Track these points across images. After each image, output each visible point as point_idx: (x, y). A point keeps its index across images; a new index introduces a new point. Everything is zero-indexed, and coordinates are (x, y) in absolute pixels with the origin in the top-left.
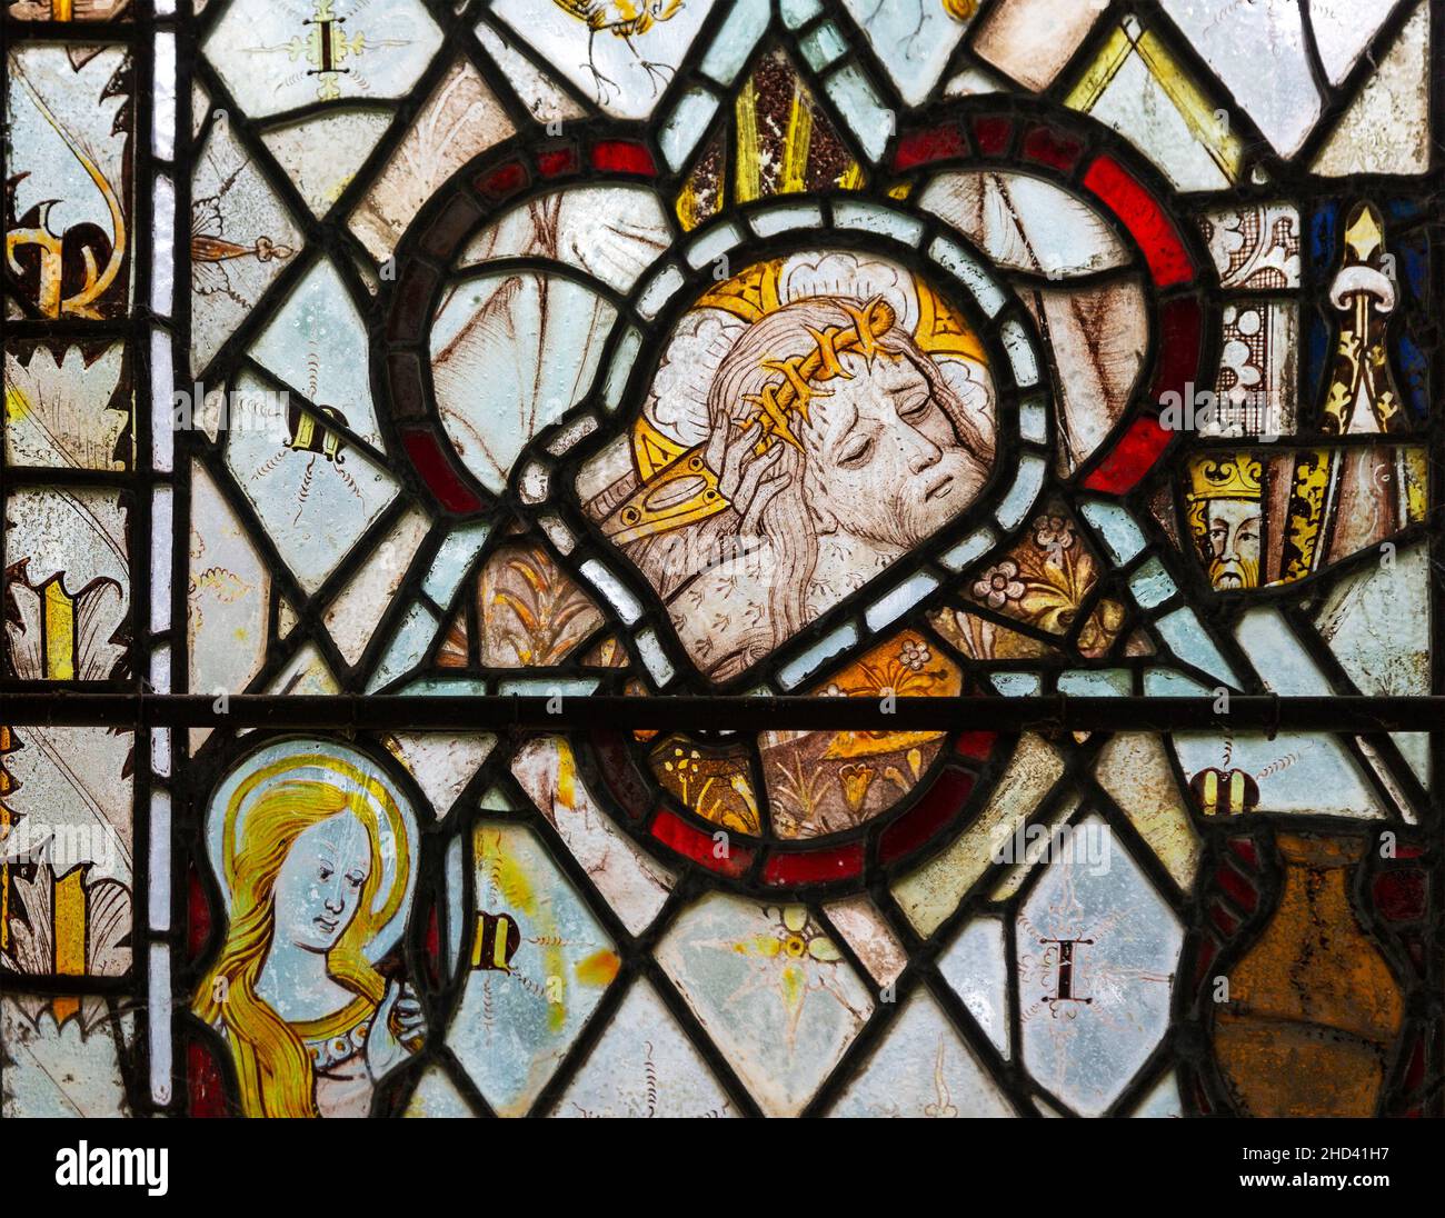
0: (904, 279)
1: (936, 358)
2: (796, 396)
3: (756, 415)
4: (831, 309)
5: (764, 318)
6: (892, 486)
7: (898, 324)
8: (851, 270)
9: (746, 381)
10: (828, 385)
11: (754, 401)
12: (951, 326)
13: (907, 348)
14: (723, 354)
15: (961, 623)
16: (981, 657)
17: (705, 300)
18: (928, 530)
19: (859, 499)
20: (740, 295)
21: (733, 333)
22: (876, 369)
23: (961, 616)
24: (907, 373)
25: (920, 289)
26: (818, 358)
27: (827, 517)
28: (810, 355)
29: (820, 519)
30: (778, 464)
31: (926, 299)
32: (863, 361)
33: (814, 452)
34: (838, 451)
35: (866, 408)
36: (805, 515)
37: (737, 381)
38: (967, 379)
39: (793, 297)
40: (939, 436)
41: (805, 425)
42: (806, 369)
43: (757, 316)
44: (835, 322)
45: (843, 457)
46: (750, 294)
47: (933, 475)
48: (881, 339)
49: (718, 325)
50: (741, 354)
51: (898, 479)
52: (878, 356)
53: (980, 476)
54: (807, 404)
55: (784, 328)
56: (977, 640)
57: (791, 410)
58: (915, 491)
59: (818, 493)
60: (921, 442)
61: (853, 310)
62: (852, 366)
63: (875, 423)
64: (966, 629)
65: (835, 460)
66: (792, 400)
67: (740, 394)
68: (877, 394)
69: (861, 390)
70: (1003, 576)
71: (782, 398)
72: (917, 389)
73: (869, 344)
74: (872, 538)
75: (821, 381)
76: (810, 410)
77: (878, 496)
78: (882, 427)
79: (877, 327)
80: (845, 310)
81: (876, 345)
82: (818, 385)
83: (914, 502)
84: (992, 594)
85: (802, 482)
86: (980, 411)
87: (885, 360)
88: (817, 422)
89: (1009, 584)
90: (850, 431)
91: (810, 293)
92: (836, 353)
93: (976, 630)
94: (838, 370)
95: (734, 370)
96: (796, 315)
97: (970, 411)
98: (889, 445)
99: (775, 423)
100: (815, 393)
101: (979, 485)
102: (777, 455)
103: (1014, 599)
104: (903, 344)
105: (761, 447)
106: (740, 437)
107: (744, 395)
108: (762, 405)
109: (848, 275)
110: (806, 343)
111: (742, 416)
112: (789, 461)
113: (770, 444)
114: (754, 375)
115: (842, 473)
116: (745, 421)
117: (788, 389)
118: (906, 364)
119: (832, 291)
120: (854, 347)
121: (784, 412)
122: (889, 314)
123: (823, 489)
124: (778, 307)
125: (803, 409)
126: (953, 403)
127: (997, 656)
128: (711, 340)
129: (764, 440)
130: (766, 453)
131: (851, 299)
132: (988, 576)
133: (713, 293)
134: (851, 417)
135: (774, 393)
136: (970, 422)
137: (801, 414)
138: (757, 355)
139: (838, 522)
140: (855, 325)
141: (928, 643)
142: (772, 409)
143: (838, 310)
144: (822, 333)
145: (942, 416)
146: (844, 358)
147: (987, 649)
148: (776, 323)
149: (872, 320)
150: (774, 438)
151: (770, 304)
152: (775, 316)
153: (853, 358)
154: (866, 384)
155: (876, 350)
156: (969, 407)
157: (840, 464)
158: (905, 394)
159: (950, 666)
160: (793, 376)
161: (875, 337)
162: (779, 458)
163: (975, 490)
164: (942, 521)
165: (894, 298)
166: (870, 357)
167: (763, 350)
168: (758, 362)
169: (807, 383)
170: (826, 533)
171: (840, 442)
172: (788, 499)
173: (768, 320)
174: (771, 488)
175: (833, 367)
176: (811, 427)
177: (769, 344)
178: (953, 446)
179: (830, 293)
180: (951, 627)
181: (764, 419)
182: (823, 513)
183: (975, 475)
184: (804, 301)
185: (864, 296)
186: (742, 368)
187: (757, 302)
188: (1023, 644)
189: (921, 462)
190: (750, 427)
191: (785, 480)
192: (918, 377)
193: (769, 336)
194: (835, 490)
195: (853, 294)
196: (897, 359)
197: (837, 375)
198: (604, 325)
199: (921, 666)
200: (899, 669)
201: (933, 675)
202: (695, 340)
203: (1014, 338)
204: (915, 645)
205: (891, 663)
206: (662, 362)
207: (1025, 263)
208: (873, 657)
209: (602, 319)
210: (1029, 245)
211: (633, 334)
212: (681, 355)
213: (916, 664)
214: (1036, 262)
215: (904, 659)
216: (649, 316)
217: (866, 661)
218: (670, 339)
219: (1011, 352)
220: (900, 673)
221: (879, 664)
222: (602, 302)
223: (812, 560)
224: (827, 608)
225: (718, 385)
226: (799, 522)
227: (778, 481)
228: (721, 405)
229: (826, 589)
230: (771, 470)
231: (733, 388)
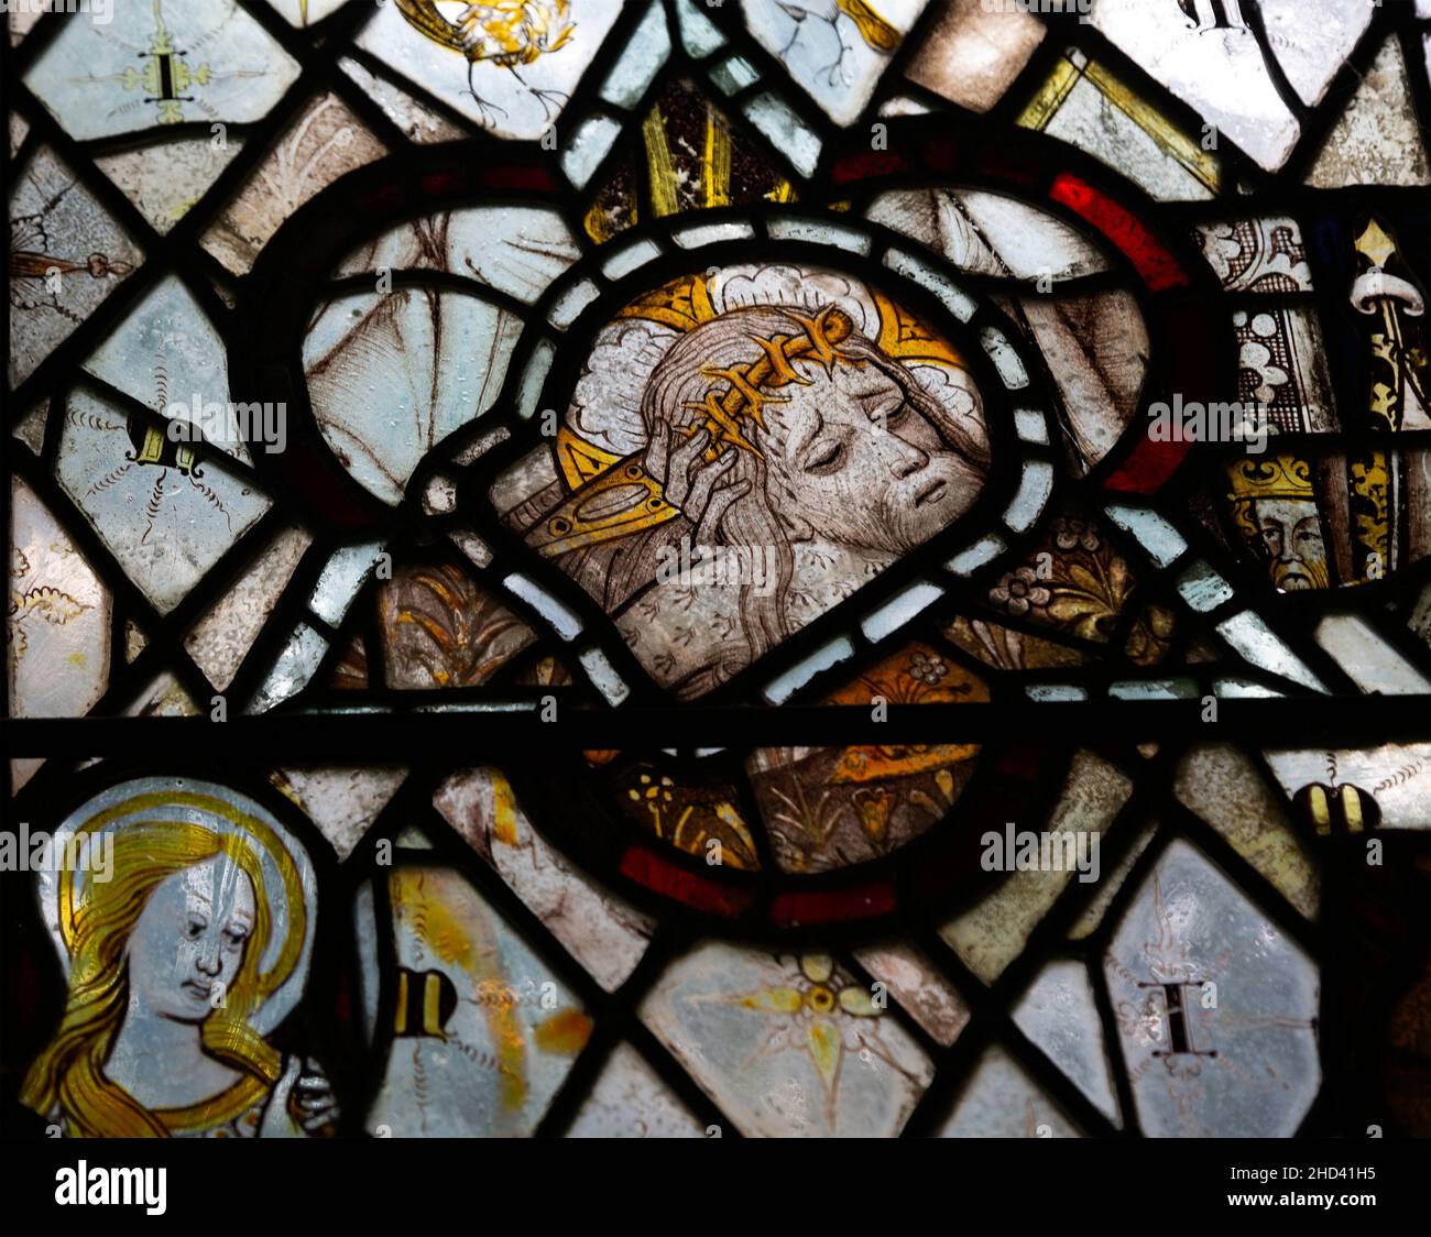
0: (857, 289)
2: (746, 401)
3: (700, 422)
4: (776, 318)
5: (700, 326)
6: (873, 492)
7: (857, 331)
8: (795, 280)
9: (685, 389)
10: (784, 391)
11: (696, 408)
12: (918, 333)
13: (872, 355)
14: (655, 361)
15: (979, 632)
16: (1010, 668)
17: (628, 311)
18: (924, 535)
19: (836, 504)
20: (668, 305)
21: (664, 343)
22: (838, 376)
23: (977, 625)
24: (873, 379)
25: (877, 298)
26: (767, 365)
27: (800, 525)
28: (758, 362)
29: (792, 526)
30: (733, 472)
31: (886, 309)
32: (822, 369)
33: (775, 458)
34: (804, 456)
35: (829, 413)
36: (772, 522)
37: (674, 389)
38: (946, 384)
40: (922, 440)
41: (760, 431)
42: (753, 376)
43: (691, 324)
44: (782, 330)
45: (810, 463)
46: (678, 305)
47: (920, 480)
48: (839, 346)
49: (644, 335)
50: (676, 362)
51: (879, 482)
52: (838, 363)
53: (976, 480)
54: (760, 410)
55: (723, 337)
56: (1001, 649)
57: (743, 416)
58: (902, 497)
59: (786, 499)
60: (901, 446)
61: (803, 319)
62: (808, 373)
63: (844, 429)
64: (987, 639)
65: (801, 466)
66: (742, 407)
67: (679, 401)
68: (843, 401)
69: (822, 396)
70: (1023, 582)
71: (729, 404)
72: (889, 394)
73: (827, 353)
74: (856, 545)
75: (774, 387)
76: (765, 416)
77: (859, 502)
78: (853, 431)
79: (831, 336)
80: (794, 319)
81: (836, 352)
82: (771, 391)
83: (902, 507)
84: (1012, 601)
85: (765, 488)
86: (967, 415)
87: (847, 367)
88: (774, 428)
89: (1031, 590)
90: (815, 435)
91: (750, 302)
92: (788, 360)
93: (999, 639)
94: (792, 375)
95: (669, 378)
96: (736, 322)
97: (955, 414)
98: (865, 451)
99: (725, 430)
100: (769, 399)
101: (978, 488)
102: (730, 462)
103: (1041, 606)
104: (864, 350)
105: (710, 454)
106: (683, 445)
107: (686, 402)
108: (707, 412)
109: (791, 285)
110: (754, 350)
111: (684, 423)
112: (746, 465)
113: (721, 450)
114: (694, 382)
115: (811, 479)
116: (689, 428)
117: (736, 395)
118: (871, 370)
120: (809, 354)
121: (733, 419)
122: (845, 322)
123: (791, 495)
124: (715, 316)
125: (756, 415)
126: (934, 408)
127: (1029, 666)
128: (637, 349)
129: (714, 447)
130: (717, 459)
131: (799, 308)
132: (1004, 582)
133: (637, 304)
134: (814, 422)
135: (719, 401)
136: (957, 426)
137: (755, 420)
138: (694, 363)
139: (814, 529)
140: (807, 332)
141: (942, 655)
142: (720, 417)
143: (784, 319)
144: (770, 341)
145: (922, 420)
146: (798, 366)
147: (1016, 660)
148: (713, 332)
149: (826, 327)
150: (725, 445)
151: (705, 313)
152: (712, 325)
153: (809, 365)
154: (828, 391)
155: (834, 357)
156: (953, 411)
157: (809, 469)
158: (876, 399)
159: (972, 680)
160: (740, 382)
161: (832, 344)
162: (734, 465)
163: (973, 494)
166: (828, 364)
167: (701, 358)
168: (697, 371)
169: (758, 389)
170: (800, 540)
171: (804, 448)
172: (751, 505)
173: (704, 329)
174: (728, 495)
175: (787, 373)
176: (768, 432)
177: (707, 352)
178: (940, 450)
179: (773, 302)
180: (967, 636)
181: (710, 425)
182: (794, 520)
183: (970, 479)
184: (745, 310)
185: (812, 304)
186: (679, 376)
187: (689, 312)
188: (1059, 654)
189: (904, 466)
190: (695, 434)
191: (744, 486)
192: (887, 382)
193: (707, 343)
194: (806, 498)
196: (860, 365)
197: (791, 381)
198: (511, 336)
199: (938, 680)
200: (910, 683)
201: (953, 690)
202: (619, 350)
203: (994, 342)
204: (927, 658)
205: (899, 677)
206: (582, 371)
207: (995, 270)
208: (878, 671)
209: (507, 331)
210: (996, 254)
211: (545, 345)
212: (605, 365)
213: (931, 678)
214: (1007, 270)
215: (916, 673)
216: (562, 327)
217: (869, 676)
218: (590, 349)
219: (995, 356)
220: (913, 687)
221: (885, 679)
222: (505, 314)
223: (787, 569)
224: (812, 619)
225: (651, 395)
226: (767, 529)
227: (735, 489)
228: (658, 414)
229: (809, 599)
230: (725, 477)
231: (670, 395)
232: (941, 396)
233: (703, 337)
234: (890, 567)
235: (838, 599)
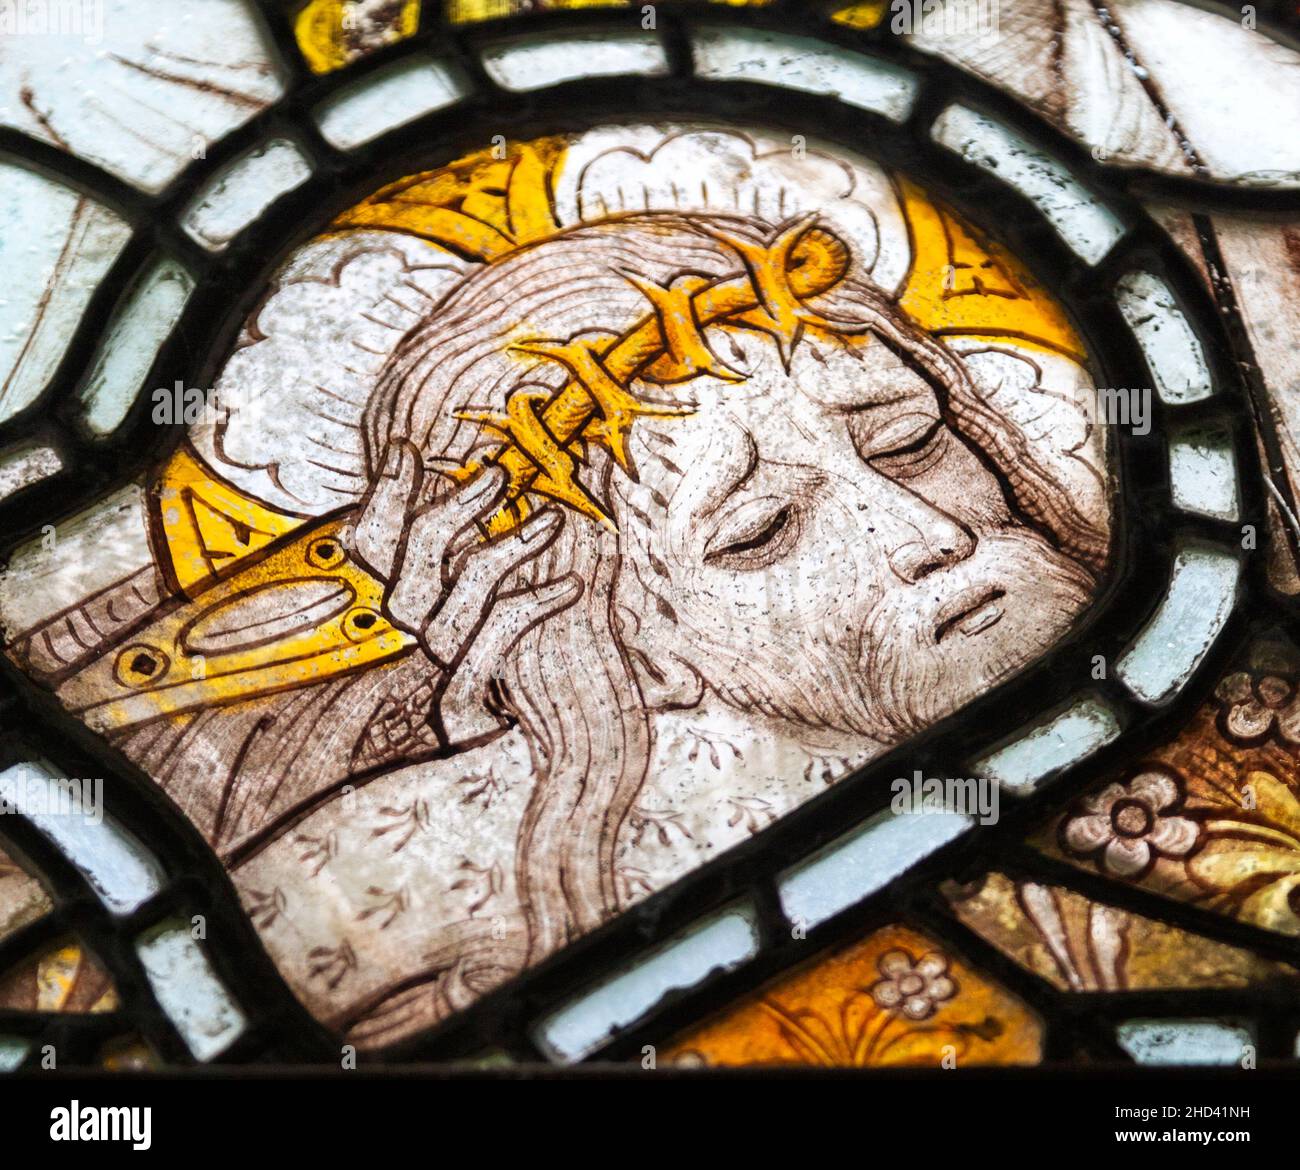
0: (870, 186)
1: (957, 343)
2: (597, 412)
3: (490, 452)
4: (687, 239)
5: (517, 251)
6: (846, 608)
7: (857, 273)
8: (738, 162)
9: (467, 380)
10: (682, 392)
11: (485, 422)
12: (990, 279)
13: (884, 322)
14: (409, 321)
15: (1035, 909)
16: (1092, 986)
17: (364, 212)
18: (943, 702)
19: (762, 632)
20: (456, 205)
21: (434, 284)
22: (803, 362)
23: (1035, 894)
24: (880, 371)
25: (913, 206)
26: (655, 336)
27: (676, 674)
28: (634, 330)
29: (658, 676)
30: (546, 557)
31: (929, 227)
32: (771, 349)
33: (642, 531)
34: (705, 530)
35: (774, 440)
36: (617, 667)
37: (443, 378)
38: (1034, 389)
39: (592, 212)
40: (966, 502)
41: (618, 474)
42: (619, 361)
43: (500, 246)
44: (697, 264)
45: (718, 544)
46: (478, 203)
47: (952, 587)
48: (816, 303)
49: (392, 264)
50: (455, 323)
51: (863, 592)
52: (808, 336)
53: (1073, 590)
54: (625, 431)
55: (566, 274)
56: (1079, 947)
57: (584, 442)
58: (907, 622)
59: (653, 619)
60: (920, 514)
61: (745, 243)
62: (741, 355)
63: (802, 474)
64: (1050, 925)
65: (698, 549)
66: (586, 422)
67: (450, 405)
68: (806, 414)
69: (764, 405)
70: (1144, 806)
71: (560, 418)
72: (909, 405)
73: (785, 313)
74: (794, 720)
75: (662, 384)
76: (634, 442)
77: (812, 629)
78: (820, 480)
79: (802, 279)
80: (725, 242)
81: (805, 314)
82: (654, 391)
83: (906, 642)
84: (1116, 846)
85: (611, 595)
86: (1070, 453)
87: (826, 346)
88: (651, 470)
89: (1159, 823)
90: (736, 487)
91: (636, 204)
92: (700, 327)
93: (1076, 926)
94: (704, 358)
95: (435, 357)
96: (601, 247)
97: (1045, 453)
98: (839, 522)
99: (541, 469)
100: (647, 407)
101: (1073, 607)
102: (543, 538)
103: (1174, 857)
104: (869, 313)
105: (501, 518)
106: (445, 498)
107: (464, 409)
108: (507, 431)
109: (731, 173)
110: (631, 305)
111: (452, 452)
112: (577, 547)
113: (526, 512)
114: (488, 367)
115: (716, 578)
116: (463, 463)
117: (576, 397)
118: (877, 353)
119: (691, 202)
120: (747, 317)
121: (563, 447)
122: (835, 254)
123: (667, 610)
124: (555, 230)
125: (615, 441)
126: (1002, 436)
127: (1133, 984)
128: (375, 295)
129: (512, 505)
130: (515, 531)
131: (740, 221)
132: (1102, 806)
133: (387, 198)
134: (740, 459)
135: (537, 407)
136: (1045, 476)
137: (610, 452)
138: (495, 327)
139: (705, 684)
140: (750, 271)
141: (948, 956)
142: (533, 438)
143: (705, 241)
144: (666, 286)
145: (973, 462)
146: (720, 341)
147: (1108, 970)
148: (547, 263)
149: (793, 262)
150: (537, 501)
151: (532, 220)
152: (544, 249)
153: (744, 339)
154: (777, 394)
155: (802, 324)
156: (1042, 445)
157: (711, 558)
158: (879, 414)
159: (1006, 1008)
160: (589, 370)
161: (800, 298)
162: (550, 543)
163: (1062, 619)
164: (979, 684)
165: (850, 222)
166: (787, 339)
167: (511, 317)
168: (498, 343)
169: (625, 386)
170: (673, 706)
171: (709, 513)
172: (574, 631)
173: (526, 257)
174: (528, 607)
175: (691, 353)
176: (634, 477)
177: (526, 305)
178: (1003, 525)
179: (685, 206)
180: (1009, 917)
181: (513, 460)
182: (664, 664)
183: (1060, 587)
184: (621, 220)
185: (771, 214)
186: (457, 353)
187: (499, 219)
188: (1201, 956)
189: (919, 556)
190: (475, 476)
191: (566, 590)
192: (909, 380)
193: (527, 288)
194: (697, 616)
195: (745, 209)
196: (856, 343)
197: (702, 372)
198: (95, 257)
199: (932, 1010)
200: (870, 1016)
201: (962, 1031)
202: (333, 292)
203: (1148, 307)
204: (914, 963)
205: (848, 1002)
206: (244, 336)
207: (1170, 161)
208: (803, 988)
209: (90, 245)
210: (1176, 128)
211: (169, 277)
212: (296, 323)
213: (918, 1005)
214: (1195, 160)
215: (887, 994)
216: (215, 241)
217: (782, 999)
218: (269, 289)
219: (1144, 335)
220: (875, 1025)
221: (816, 1005)
222: (91, 209)
223: (634, 768)
224: (675, 875)
225: (390, 390)
226: (602, 683)
227: (545, 594)
228: (399, 430)
229: (673, 833)
230: (527, 570)
231: (432, 394)
232: (1019, 414)
233: (522, 274)
234: (864, 769)
235: (740, 834)
